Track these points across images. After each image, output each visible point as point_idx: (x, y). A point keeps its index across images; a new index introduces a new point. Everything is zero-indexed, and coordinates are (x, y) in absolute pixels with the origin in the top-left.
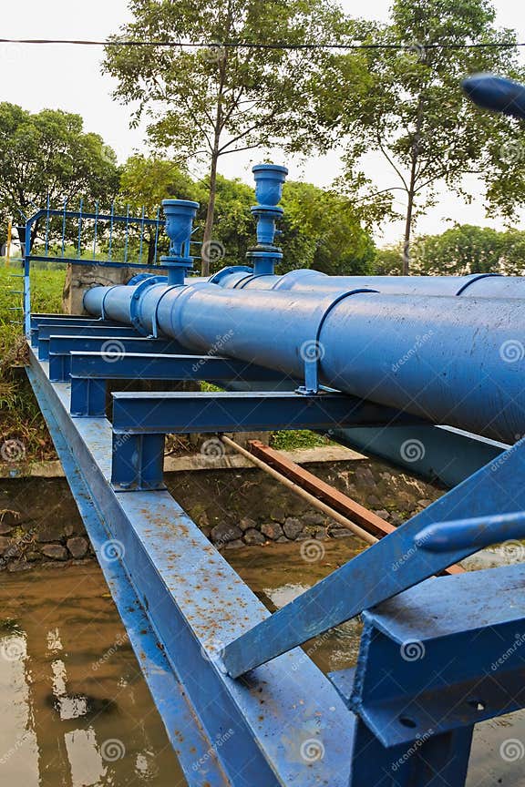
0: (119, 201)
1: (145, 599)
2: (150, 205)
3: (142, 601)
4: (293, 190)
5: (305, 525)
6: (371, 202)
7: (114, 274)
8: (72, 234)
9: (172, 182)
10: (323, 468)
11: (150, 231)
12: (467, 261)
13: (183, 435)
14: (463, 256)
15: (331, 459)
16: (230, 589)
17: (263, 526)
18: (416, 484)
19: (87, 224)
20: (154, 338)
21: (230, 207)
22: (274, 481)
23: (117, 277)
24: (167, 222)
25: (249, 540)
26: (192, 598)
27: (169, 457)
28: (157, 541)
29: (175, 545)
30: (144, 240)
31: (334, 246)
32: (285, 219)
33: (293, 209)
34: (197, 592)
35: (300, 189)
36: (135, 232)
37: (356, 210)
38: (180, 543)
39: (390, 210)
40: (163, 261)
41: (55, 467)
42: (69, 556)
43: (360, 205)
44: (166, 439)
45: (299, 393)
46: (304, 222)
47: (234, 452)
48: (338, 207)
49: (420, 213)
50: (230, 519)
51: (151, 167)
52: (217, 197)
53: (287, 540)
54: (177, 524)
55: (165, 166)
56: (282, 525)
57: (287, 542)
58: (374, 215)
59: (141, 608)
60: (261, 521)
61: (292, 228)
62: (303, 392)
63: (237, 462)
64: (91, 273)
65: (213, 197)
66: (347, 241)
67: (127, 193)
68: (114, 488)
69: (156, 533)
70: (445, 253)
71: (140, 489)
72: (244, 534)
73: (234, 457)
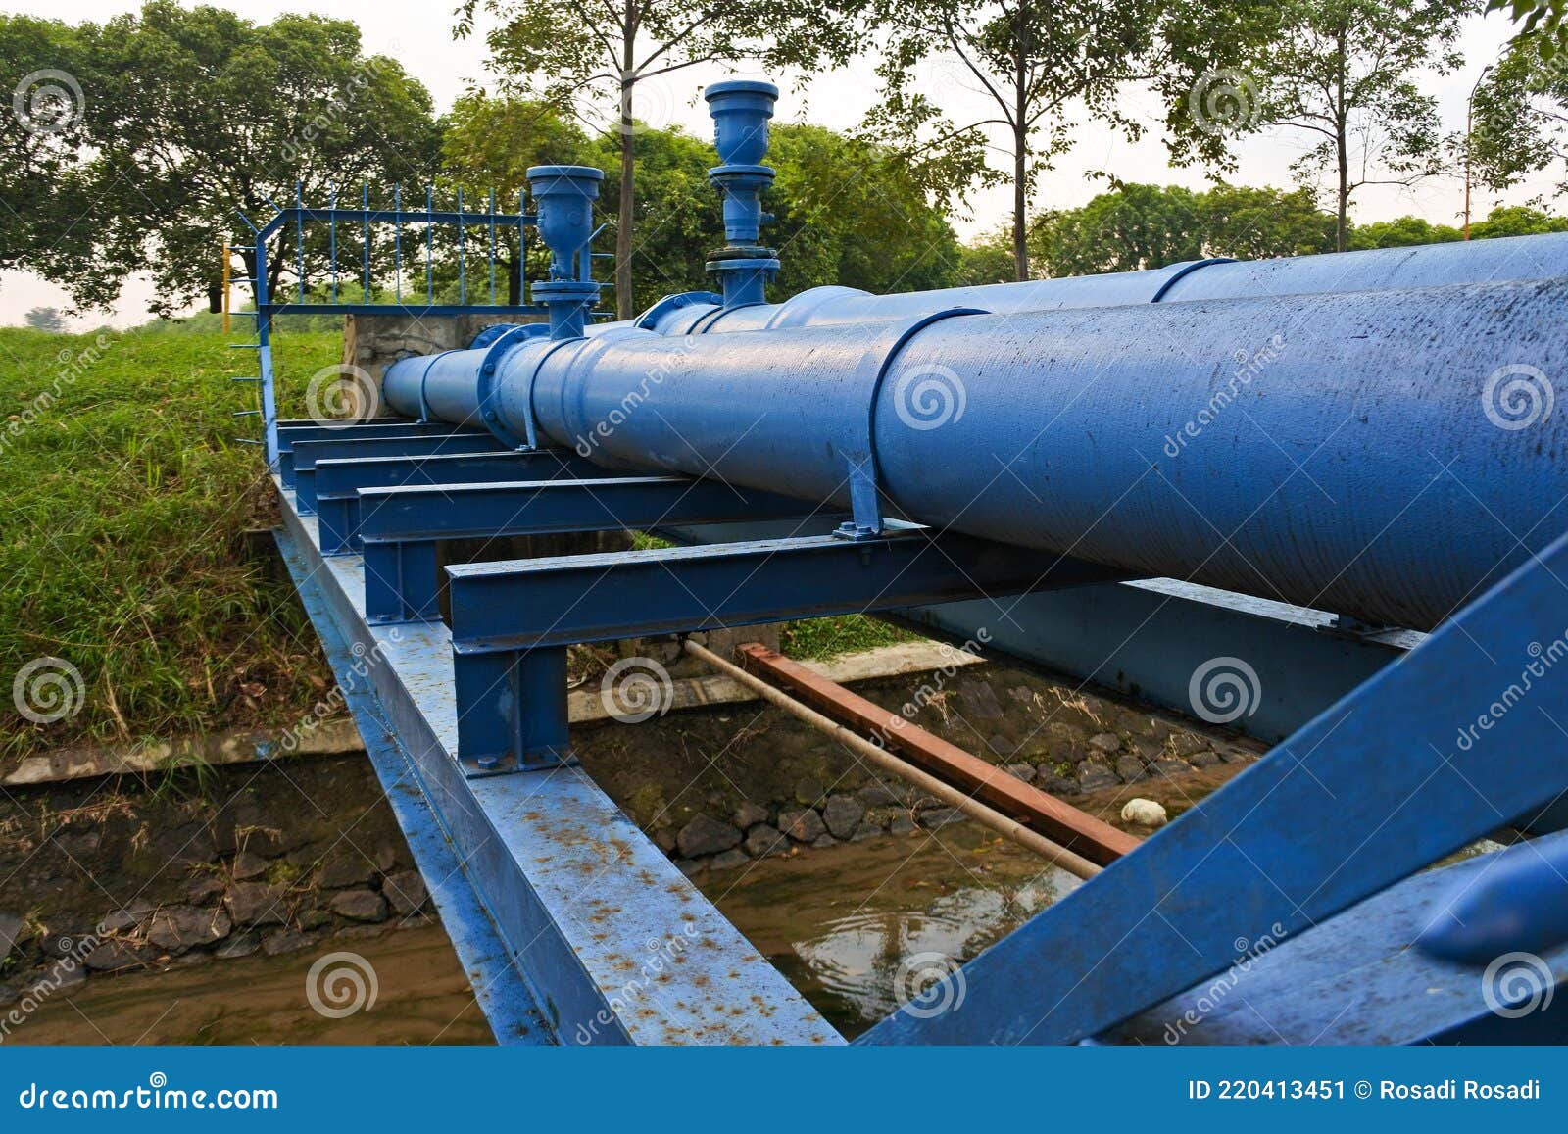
0: (443, 188)
1: (550, 1005)
2: (505, 189)
3: (544, 1010)
4: (787, 142)
5: (869, 807)
6: (943, 153)
7: (442, 330)
8: (352, 259)
9: (545, 141)
10: (894, 687)
11: (509, 243)
12: (1141, 254)
13: (606, 644)
14: (1131, 247)
15: (908, 669)
16: (734, 975)
17: (782, 818)
18: (1082, 704)
19: (382, 238)
20: (530, 450)
21: (666, 184)
22: (796, 722)
23: (447, 333)
24: (541, 212)
25: (757, 849)
26: (651, 1006)
27: (580, 693)
28: (566, 881)
29: (607, 886)
30: (498, 261)
31: (877, 245)
32: (777, 198)
33: (789, 179)
34: (662, 989)
35: (799, 139)
36: (478, 247)
37: (914, 171)
38: (616, 880)
39: (981, 165)
40: (537, 292)
41: (348, 731)
42: (389, 912)
43: (922, 160)
44: (570, 654)
45: (842, 537)
46: (814, 201)
47: (713, 671)
48: (878, 167)
49: (1042, 166)
50: (715, 807)
51: (501, 114)
52: (638, 166)
53: (832, 841)
54: (606, 837)
55: (528, 109)
56: (820, 812)
57: (834, 845)
58: (951, 177)
59: (543, 1024)
60: (778, 806)
61: (791, 215)
62: (849, 534)
63: (720, 691)
64: (396, 331)
65: (629, 166)
66: (901, 233)
67: (457, 170)
68: (465, 770)
69: (561, 862)
70: (1094, 242)
71: (522, 767)
72: (745, 837)
73: (713, 680)
